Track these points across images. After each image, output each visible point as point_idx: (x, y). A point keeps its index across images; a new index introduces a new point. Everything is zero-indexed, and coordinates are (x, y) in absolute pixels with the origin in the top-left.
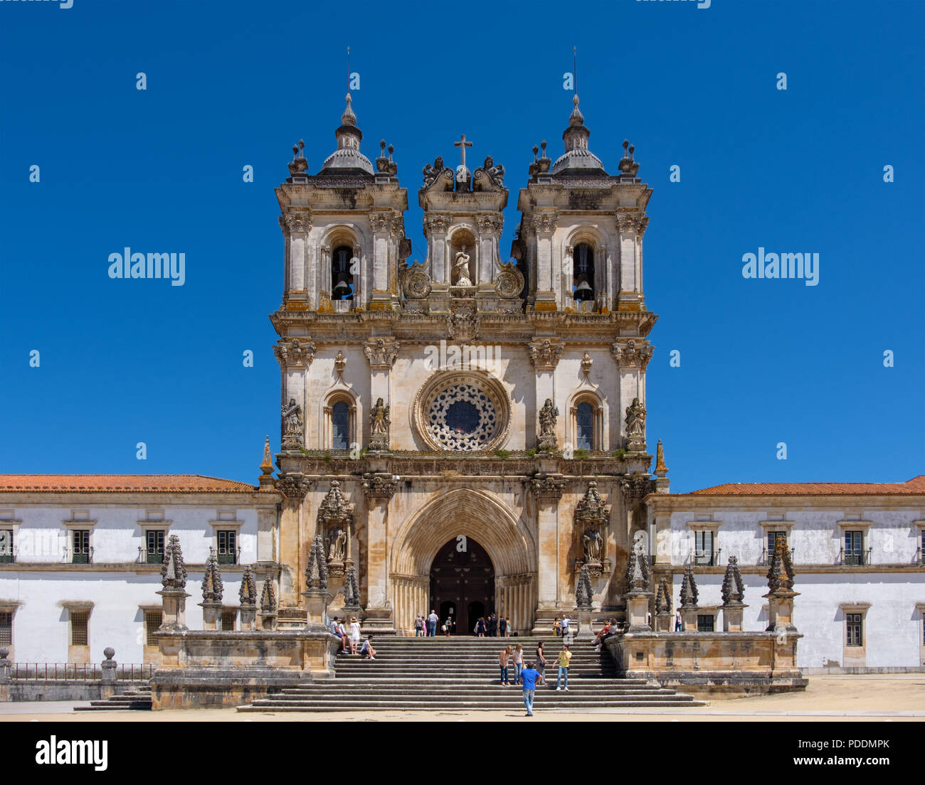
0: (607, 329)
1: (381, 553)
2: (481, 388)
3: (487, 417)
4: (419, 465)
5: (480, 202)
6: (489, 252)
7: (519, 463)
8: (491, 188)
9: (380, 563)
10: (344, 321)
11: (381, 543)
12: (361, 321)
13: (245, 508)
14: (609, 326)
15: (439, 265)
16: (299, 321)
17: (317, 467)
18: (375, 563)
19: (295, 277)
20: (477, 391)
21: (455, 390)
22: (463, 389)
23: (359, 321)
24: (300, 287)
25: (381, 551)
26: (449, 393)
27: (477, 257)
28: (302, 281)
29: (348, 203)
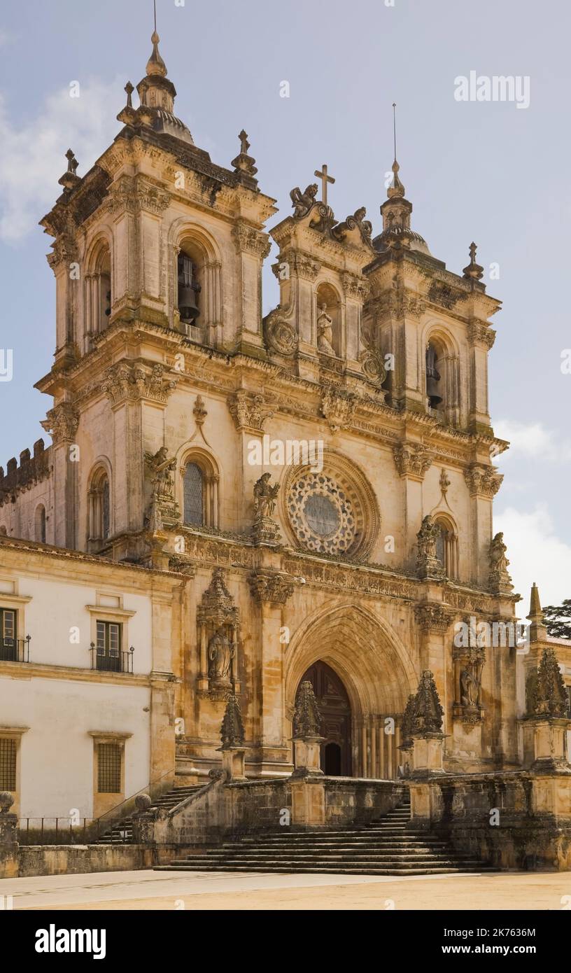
0: (461, 448)
1: (275, 674)
2: (341, 485)
3: (346, 520)
4: (308, 568)
5: (347, 258)
6: (354, 323)
7: (404, 584)
8: (360, 246)
9: (275, 687)
10: (210, 358)
11: (277, 661)
12: (230, 364)
13: (135, 593)
14: (465, 446)
15: (305, 320)
16: (159, 341)
17: (195, 548)
18: (270, 687)
19: (147, 275)
20: (335, 486)
21: (313, 480)
22: (322, 481)
23: (228, 363)
24: (154, 292)
25: (276, 672)
26: (308, 481)
27: (343, 323)
28: (157, 284)
29: (206, 197)
